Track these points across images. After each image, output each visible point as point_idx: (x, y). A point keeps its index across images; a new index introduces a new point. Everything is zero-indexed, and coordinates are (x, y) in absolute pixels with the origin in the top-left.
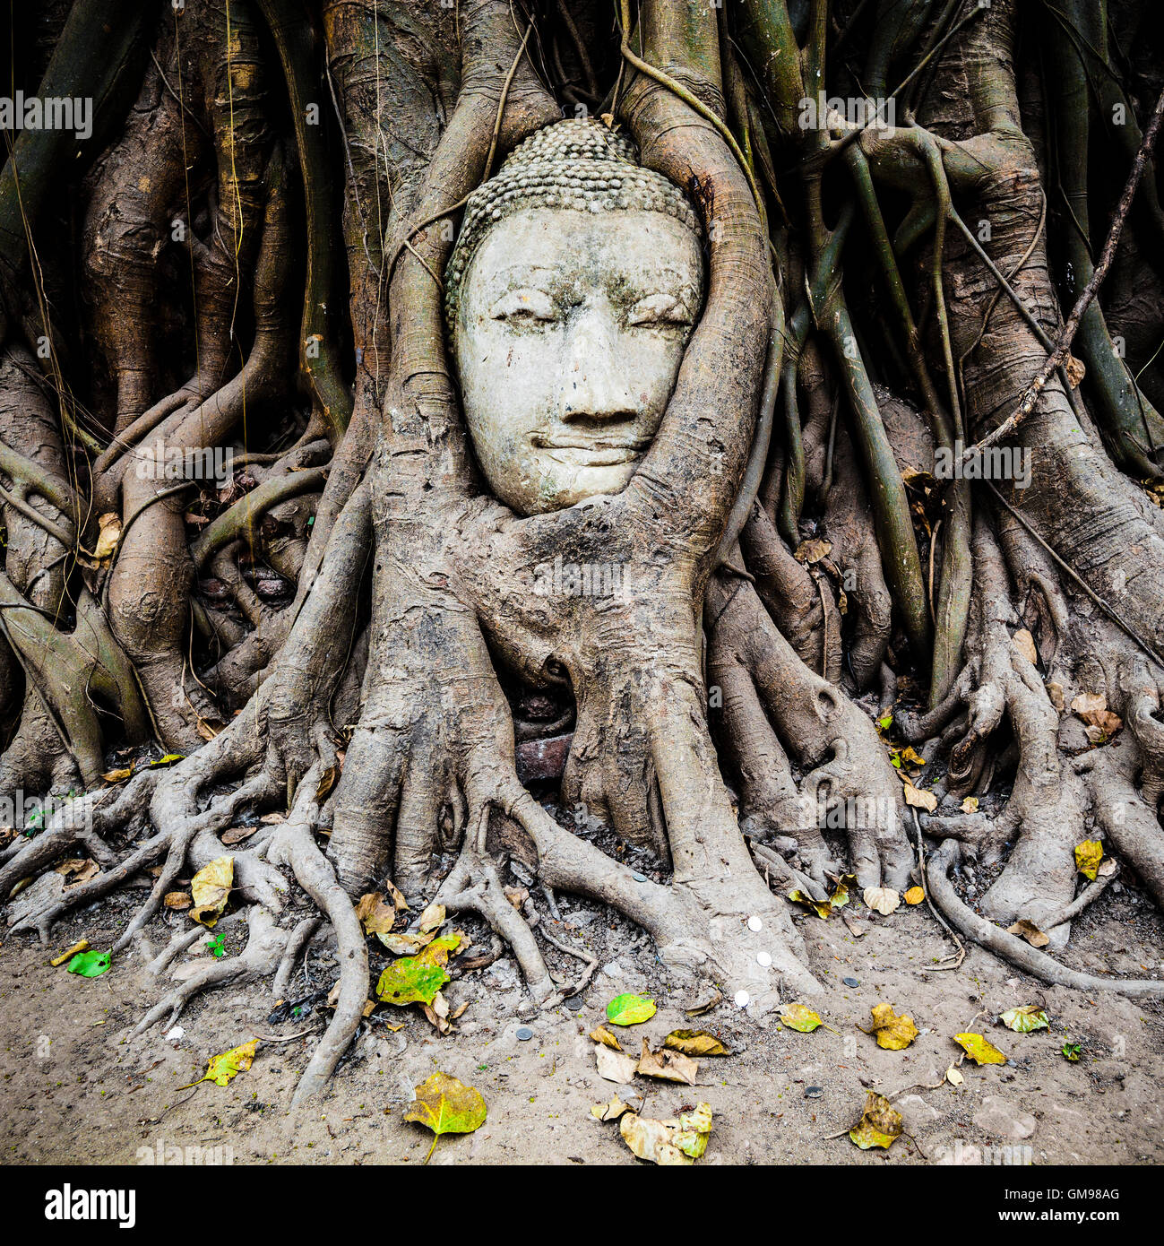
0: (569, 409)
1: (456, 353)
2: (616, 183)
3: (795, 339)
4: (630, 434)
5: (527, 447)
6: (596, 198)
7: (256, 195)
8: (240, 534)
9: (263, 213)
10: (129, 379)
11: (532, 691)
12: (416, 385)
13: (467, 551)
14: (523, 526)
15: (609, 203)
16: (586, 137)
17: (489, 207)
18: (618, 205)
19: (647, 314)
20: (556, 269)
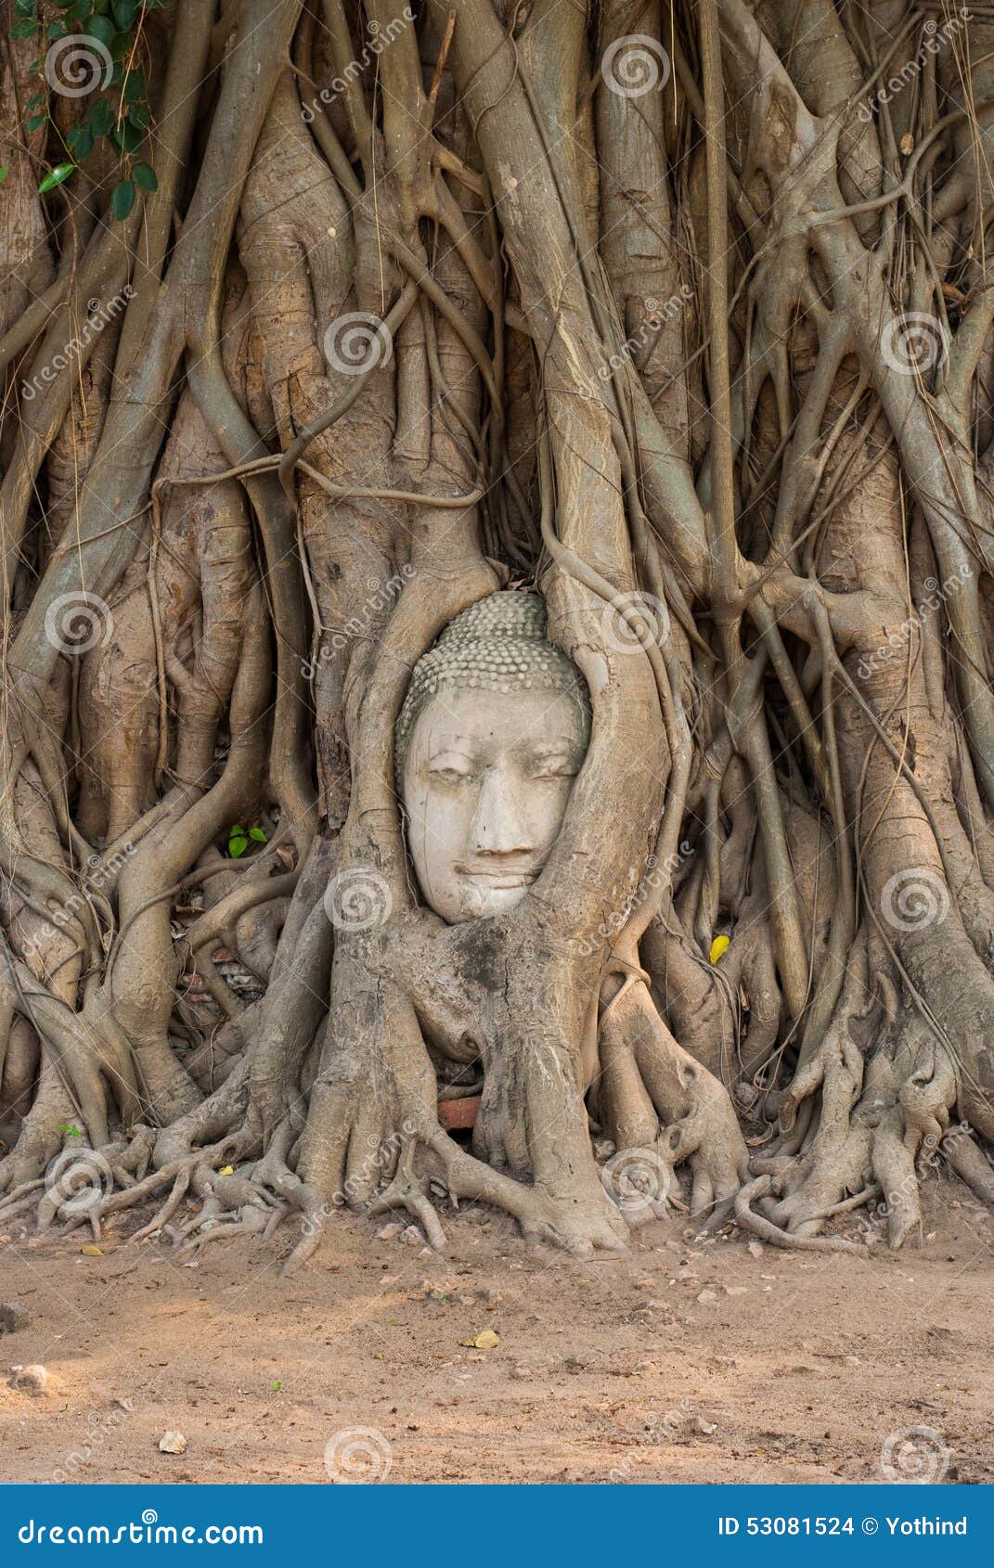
0: (480, 846)
1: (403, 791)
2: (524, 667)
3: (718, 761)
4: (527, 863)
5: (450, 873)
6: (506, 681)
7: (239, 631)
8: (216, 935)
9: (241, 646)
10: (124, 794)
11: (455, 1061)
12: (369, 819)
13: (406, 951)
14: (448, 933)
15: (517, 684)
16: (511, 615)
17: (427, 682)
18: (523, 687)
19: (544, 771)
20: (474, 739)
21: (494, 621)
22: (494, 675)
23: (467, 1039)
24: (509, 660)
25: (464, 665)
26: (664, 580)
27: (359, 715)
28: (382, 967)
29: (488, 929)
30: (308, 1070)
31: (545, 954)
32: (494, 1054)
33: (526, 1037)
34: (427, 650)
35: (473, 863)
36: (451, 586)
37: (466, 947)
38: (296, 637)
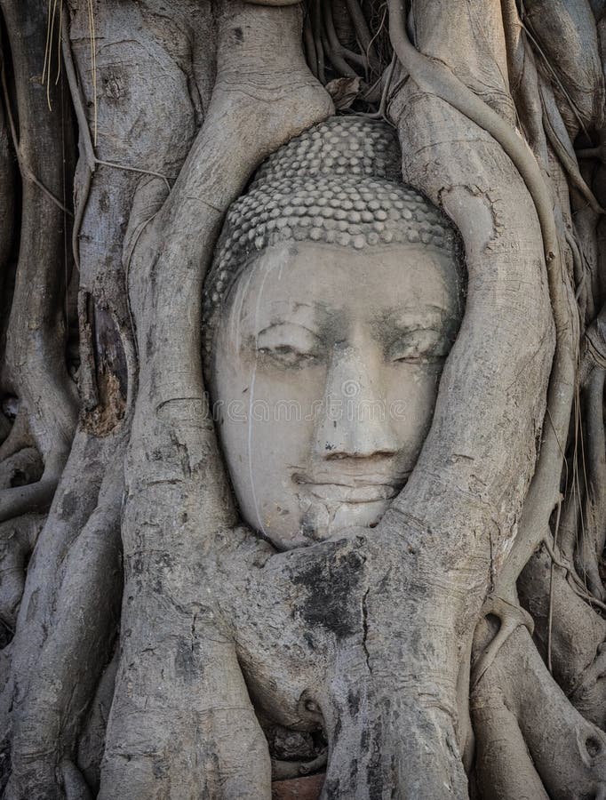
0: (329, 447)
2: (382, 215)
4: (387, 470)
5: (285, 483)
6: (360, 232)
11: (290, 730)
12: (172, 411)
13: (227, 585)
14: (279, 561)
15: (374, 237)
16: (355, 147)
17: (251, 233)
18: (383, 240)
19: (410, 350)
20: (319, 307)
21: (335, 154)
22: (344, 225)
23: (306, 701)
24: (362, 205)
25: (302, 210)
26: (543, 106)
27: (153, 276)
28: (195, 603)
29: (338, 555)
30: (88, 740)
31: (418, 589)
32: (346, 720)
33: (394, 698)
34: (244, 190)
35: (319, 470)
36: (274, 108)
37: (310, 578)
38: (50, 171)
